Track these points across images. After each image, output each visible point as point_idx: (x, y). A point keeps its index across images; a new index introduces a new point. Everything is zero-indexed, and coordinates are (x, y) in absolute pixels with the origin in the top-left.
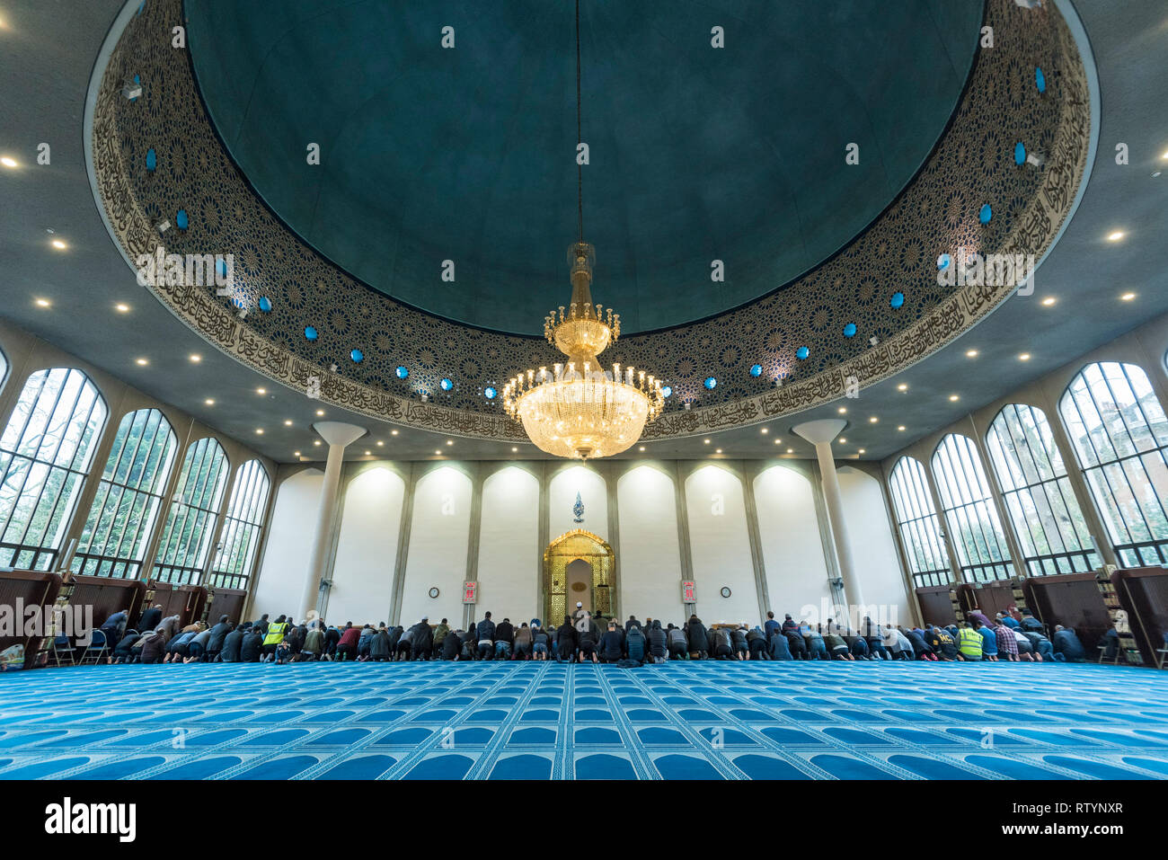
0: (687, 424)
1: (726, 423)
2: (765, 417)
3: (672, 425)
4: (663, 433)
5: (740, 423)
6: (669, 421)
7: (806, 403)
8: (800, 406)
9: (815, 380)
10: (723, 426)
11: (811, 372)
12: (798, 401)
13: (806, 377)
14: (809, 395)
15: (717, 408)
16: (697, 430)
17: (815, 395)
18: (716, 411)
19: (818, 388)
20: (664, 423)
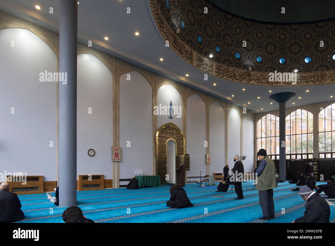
0: (247, 78)
1: (265, 83)
2: (284, 85)
3: (240, 76)
4: (236, 79)
5: (271, 84)
6: (239, 73)
7: (305, 84)
8: (302, 84)
9: (312, 74)
10: (263, 84)
11: (311, 70)
12: (301, 81)
13: (307, 72)
14: (307, 80)
15: (261, 74)
16: (251, 82)
17: (310, 81)
18: (261, 75)
19: (313, 78)
20: (236, 73)
